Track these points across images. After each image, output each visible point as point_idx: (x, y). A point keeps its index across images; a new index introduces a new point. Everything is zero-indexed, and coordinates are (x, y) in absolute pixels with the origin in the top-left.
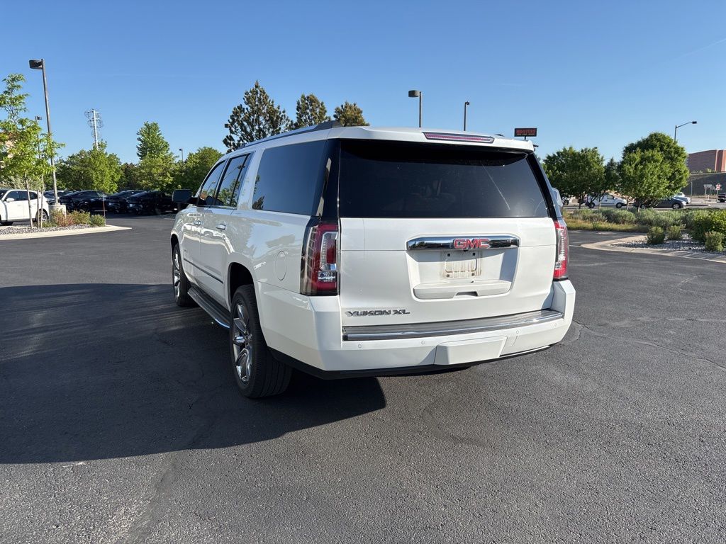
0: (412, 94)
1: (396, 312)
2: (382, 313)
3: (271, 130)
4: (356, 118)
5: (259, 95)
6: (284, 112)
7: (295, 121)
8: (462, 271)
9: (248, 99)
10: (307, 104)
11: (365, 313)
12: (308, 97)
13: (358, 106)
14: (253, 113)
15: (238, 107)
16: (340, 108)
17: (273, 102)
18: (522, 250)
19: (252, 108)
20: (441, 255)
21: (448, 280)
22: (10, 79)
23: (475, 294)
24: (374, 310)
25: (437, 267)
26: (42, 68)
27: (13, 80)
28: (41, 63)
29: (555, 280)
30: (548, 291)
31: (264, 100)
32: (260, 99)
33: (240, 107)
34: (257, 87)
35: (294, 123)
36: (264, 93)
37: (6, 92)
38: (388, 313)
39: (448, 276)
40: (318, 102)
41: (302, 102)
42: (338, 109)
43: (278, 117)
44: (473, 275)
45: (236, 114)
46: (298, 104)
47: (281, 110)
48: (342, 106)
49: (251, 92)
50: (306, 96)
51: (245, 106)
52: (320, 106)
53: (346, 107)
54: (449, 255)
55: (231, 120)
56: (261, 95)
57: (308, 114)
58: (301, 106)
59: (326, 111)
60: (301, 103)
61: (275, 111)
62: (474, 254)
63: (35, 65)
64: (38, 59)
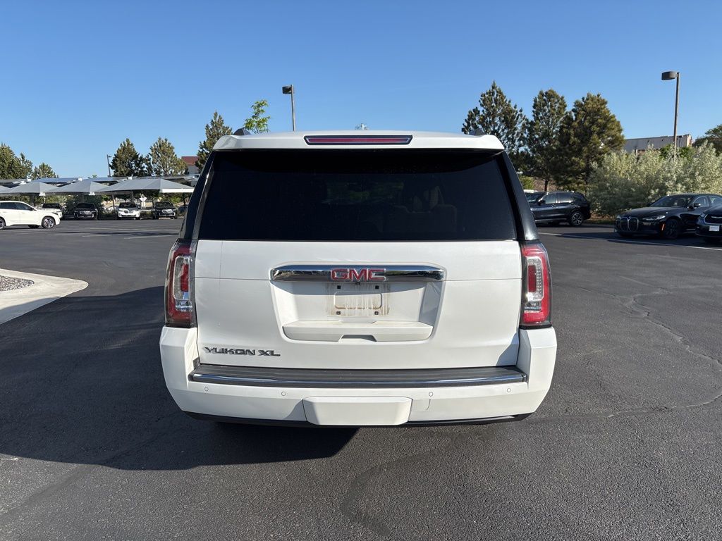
0: (666, 76)
1: (263, 353)
2: (243, 352)
3: (506, 131)
4: (599, 110)
5: (495, 96)
6: (521, 111)
7: (531, 119)
8: (359, 308)
9: (484, 101)
10: (544, 100)
11: (224, 351)
12: (546, 93)
13: (602, 97)
14: (489, 114)
15: (474, 110)
16: (581, 100)
17: (510, 102)
18: (449, 285)
19: (487, 110)
20: (327, 288)
21: (340, 319)
22: (256, 105)
23: (371, 338)
24: (236, 348)
25: (322, 301)
26: (291, 93)
27: (259, 106)
28: (290, 89)
29: (521, 327)
30: (507, 341)
31: (501, 100)
32: (496, 100)
33: (476, 111)
34: (493, 87)
35: (530, 121)
36: (501, 93)
37: (253, 117)
38: (253, 353)
39: (339, 313)
40: (557, 97)
41: (539, 98)
42: (577, 102)
43: (513, 117)
44: (376, 313)
45: (471, 117)
46: (535, 101)
47: (518, 109)
48: (583, 99)
49: (487, 93)
50: (544, 92)
51: (481, 109)
52: (560, 101)
53: (587, 99)
54: (339, 287)
55: (466, 124)
56: (497, 95)
57: (545, 111)
58: (538, 103)
59: (565, 106)
60: (538, 100)
61: (511, 111)
62: (377, 287)
63: (287, 90)
64: (288, 85)
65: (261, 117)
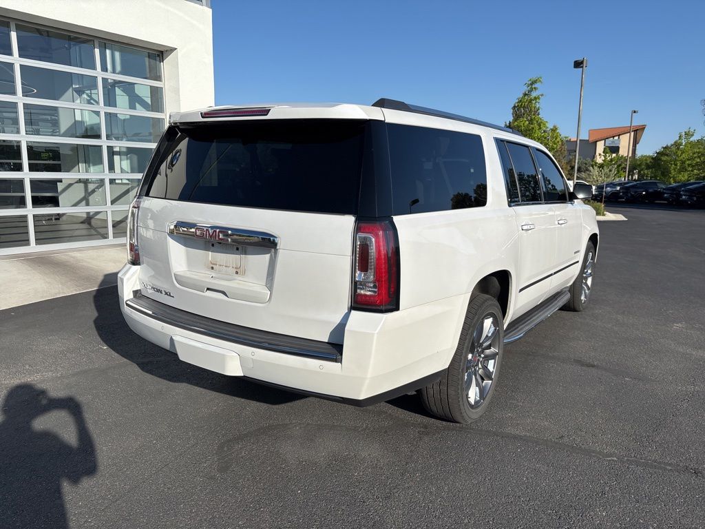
2: (157, 290)
8: (225, 266)
11: (149, 287)
18: (282, 253)
20: (205, 244)
21: (213, 274)
23: (225, 294)
24: (154, 287)
26: (582, 67)
27: (532, 84)
38: (161, 292)
39: (212, 268)
44: (237, 273)
54: (213, 245)
62: (237, 249)
63: (578, 64)
64: (579, 58)
65: (534, 94)
